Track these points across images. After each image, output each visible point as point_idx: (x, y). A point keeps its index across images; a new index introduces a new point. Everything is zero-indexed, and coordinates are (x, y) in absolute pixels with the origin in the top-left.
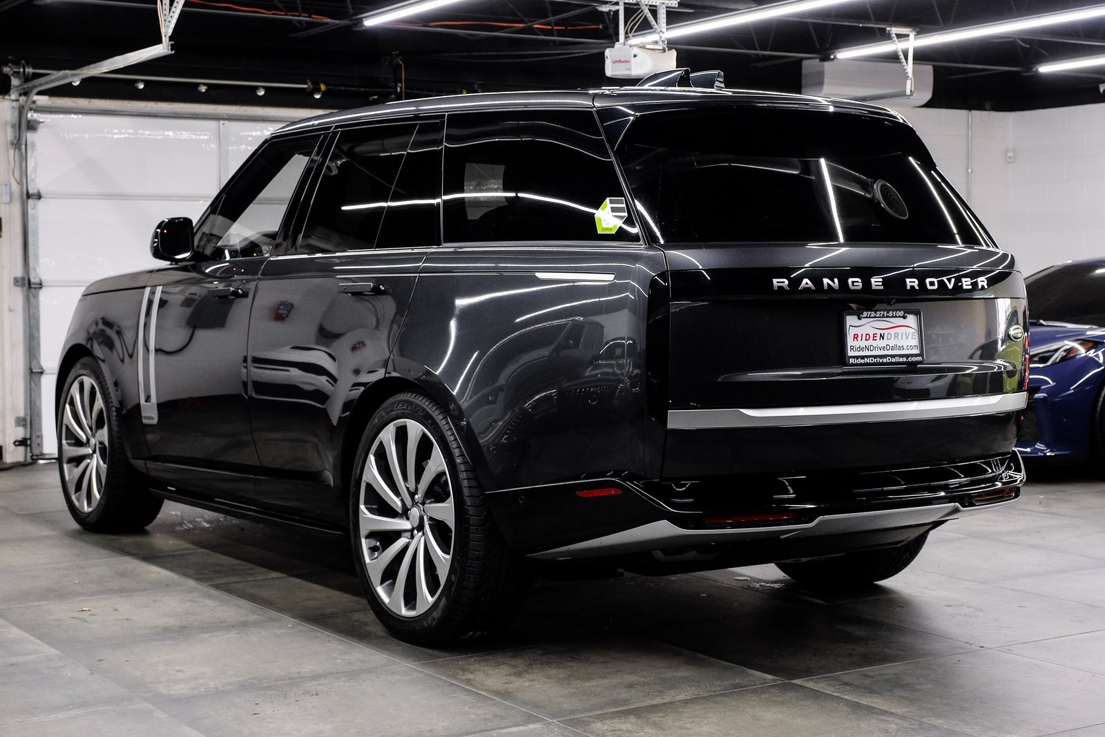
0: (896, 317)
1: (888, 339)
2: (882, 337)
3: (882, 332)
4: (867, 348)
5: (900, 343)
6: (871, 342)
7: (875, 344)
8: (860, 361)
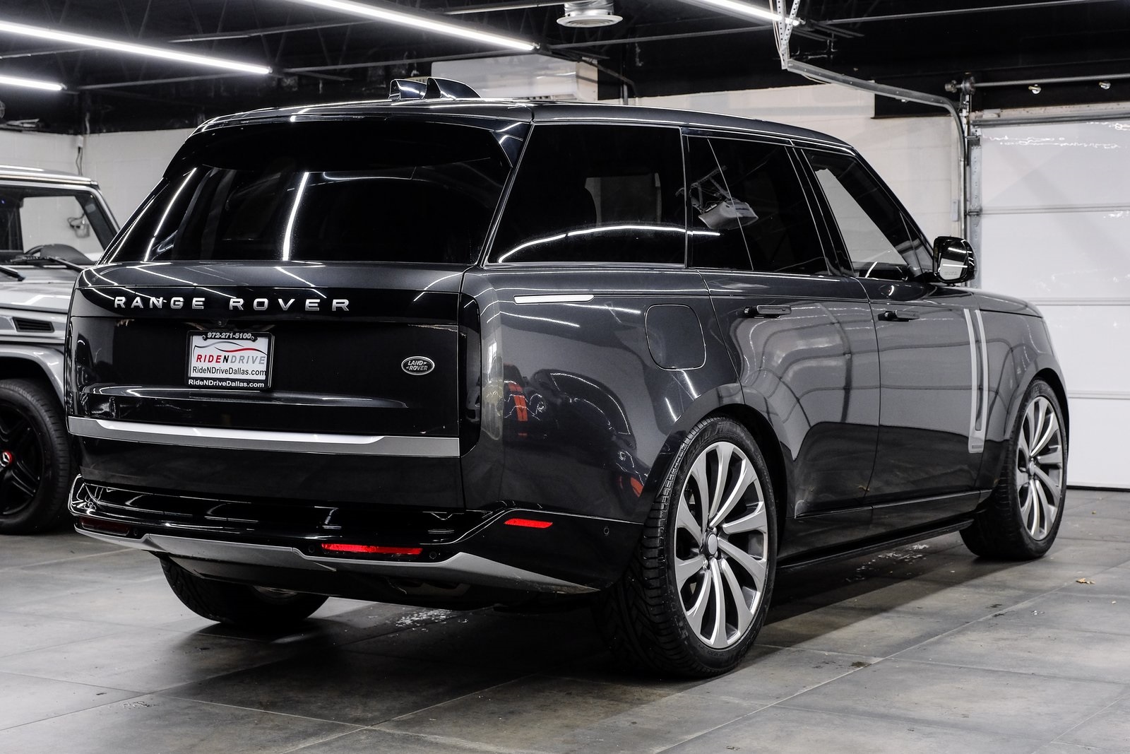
0: (243, 339)
1: (232, 362)
2: (226, 359)
3: (227, 354)
4: (209, 370)
5: (244, 367)
6: (214, 364)
7: (217, 366)
8: (199, 383)
